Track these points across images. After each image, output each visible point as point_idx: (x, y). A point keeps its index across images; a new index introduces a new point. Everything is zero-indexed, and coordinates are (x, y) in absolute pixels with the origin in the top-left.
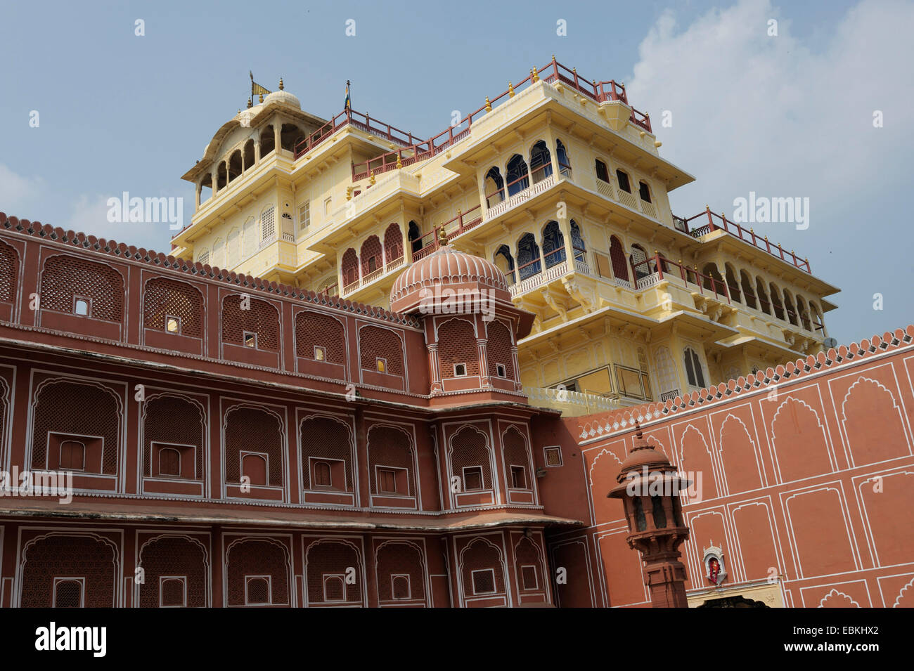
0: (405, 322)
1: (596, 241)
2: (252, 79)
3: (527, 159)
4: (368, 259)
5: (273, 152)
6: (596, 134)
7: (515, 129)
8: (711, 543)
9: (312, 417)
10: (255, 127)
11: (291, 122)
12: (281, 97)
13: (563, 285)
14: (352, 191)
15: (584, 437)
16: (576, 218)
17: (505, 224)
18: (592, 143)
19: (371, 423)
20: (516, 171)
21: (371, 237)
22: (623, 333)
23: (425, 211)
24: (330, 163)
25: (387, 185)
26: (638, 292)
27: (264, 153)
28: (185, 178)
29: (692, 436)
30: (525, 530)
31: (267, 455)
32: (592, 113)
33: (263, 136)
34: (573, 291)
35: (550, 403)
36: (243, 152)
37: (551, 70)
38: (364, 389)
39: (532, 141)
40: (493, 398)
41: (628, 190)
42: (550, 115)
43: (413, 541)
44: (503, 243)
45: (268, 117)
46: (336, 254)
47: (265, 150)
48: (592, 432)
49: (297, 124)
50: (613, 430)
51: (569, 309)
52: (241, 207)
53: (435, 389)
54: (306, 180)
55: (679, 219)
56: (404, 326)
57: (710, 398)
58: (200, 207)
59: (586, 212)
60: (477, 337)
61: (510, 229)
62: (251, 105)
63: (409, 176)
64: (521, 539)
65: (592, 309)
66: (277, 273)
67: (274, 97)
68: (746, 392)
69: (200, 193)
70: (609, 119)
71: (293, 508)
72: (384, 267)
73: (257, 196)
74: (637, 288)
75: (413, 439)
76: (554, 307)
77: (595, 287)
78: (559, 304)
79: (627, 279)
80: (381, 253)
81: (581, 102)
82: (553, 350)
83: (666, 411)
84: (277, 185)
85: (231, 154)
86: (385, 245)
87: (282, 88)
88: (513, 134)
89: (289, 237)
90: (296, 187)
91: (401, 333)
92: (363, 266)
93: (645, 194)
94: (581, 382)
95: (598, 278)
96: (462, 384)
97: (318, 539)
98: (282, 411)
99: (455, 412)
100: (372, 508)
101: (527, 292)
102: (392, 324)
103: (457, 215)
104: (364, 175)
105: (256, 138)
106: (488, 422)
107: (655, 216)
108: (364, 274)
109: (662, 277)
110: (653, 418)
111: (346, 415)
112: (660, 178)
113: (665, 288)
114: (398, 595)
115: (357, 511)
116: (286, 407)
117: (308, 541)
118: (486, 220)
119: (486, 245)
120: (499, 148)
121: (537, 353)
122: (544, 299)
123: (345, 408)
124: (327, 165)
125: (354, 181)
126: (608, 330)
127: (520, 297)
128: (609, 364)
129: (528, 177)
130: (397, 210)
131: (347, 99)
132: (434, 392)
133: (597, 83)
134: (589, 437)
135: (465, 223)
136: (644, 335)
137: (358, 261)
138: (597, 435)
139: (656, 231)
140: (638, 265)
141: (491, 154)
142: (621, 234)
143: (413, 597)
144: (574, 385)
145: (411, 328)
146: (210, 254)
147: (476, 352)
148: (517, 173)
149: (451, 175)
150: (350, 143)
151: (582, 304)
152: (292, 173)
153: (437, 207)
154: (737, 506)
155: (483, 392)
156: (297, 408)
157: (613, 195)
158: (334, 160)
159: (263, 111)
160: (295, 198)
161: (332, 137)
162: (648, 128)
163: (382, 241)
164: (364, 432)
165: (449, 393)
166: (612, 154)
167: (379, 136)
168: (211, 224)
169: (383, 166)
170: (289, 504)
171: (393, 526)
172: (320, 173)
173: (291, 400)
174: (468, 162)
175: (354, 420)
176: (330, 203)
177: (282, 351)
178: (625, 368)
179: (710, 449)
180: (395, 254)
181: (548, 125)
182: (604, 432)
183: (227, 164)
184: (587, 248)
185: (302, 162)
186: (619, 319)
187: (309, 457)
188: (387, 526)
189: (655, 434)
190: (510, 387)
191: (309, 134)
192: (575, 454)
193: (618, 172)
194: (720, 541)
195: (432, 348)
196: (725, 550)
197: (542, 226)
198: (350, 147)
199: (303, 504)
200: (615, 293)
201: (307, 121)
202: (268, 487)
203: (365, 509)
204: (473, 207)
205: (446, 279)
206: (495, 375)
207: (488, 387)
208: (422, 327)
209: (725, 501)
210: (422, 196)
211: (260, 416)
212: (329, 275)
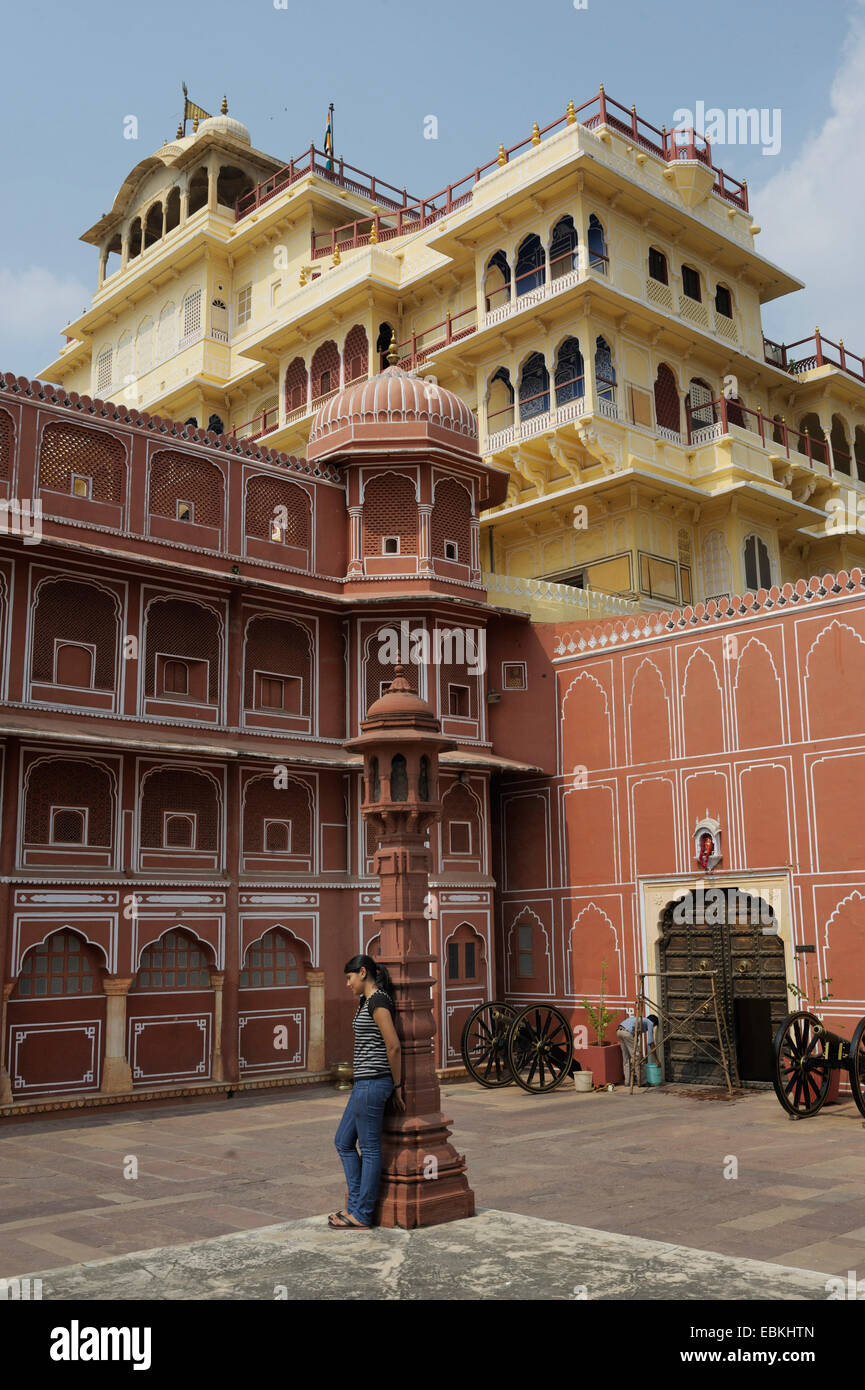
0: (318, 474)
1: (637, 371)
2: (186, 95)
3: (546, 242)
4: (321, 374)
5: (206, 207)
6: (653, 209)
7: (532, 195)
8: (707, 813)
9: (165, 599)
10: (184, 168)
11: (234, 163)
12: (221, 125)
13: (577, 432)
14: (308, 273)
15: (561, 653)
16: (607, 334)
17: (506, 337)
18: (646, 224)
19: (252, 611)
20: (533, 259)
21: (327, 342)
22: (657, 508)
23: (405, 309)
24: (282, 230)
25: (355, 267)
26: (690, 450)
27: (193, 208)
28: (85, 238)
29: (701, 664)
30: (461, 774)
31: (95, 646)
32: (652, 180)
33: (193, 184)
34: (589, 442)
35: (532, 601)
36: (164, 205)
37: (596, 109)
38: (247, 564)
39: (554, 216)
40: (432, 588)
41: (697, 297)
42: (583, 177)
43: (299, 776)
44: (501, 365)
45: (201, 155)
46: (278, 365)
47: (195, 204)
48: (572, 647)
49: (242, 167)
50: (599, 646)
51: (586, 467)
52: (158, 287)
53: (353, 569)
54: (249, 253)
55: (774, 345)
56: (316, 479)
57: (730, 613)
58: (105, 283)
59: (622, 327)
60: (419, 500)
61: (513, 345)
62: (181, 135)
63: (386, 255)
64: (453, 785)
65: (614, 470)
66: (199, 386)
67: (211, 125)
68: (779, 608)
69: (105, 262)
70: (679, 188)
71: (126, 721)
72: (340, 388)
73: (180, 272)
74: (690, 443)
75: (314, 636)
76: (563, 462)
77: (624, 437)
78: (570, 458)
79: (677, 430)
80: (339, 367)
81: (637, 160)
82: (558, 524)
83: (671, 626)
84: (208, 257)
85: (148, 207)
86: (345, 356)
87: (225, 112)
88: (529, 204)
89: (220, 335)
90: (235, 262)
91: (310, 488)
92: (314, 384)
93: (724, 303)
94: (591, 572)
95: (631, 427)
96: (392, 565)
97: (160, 764)
98: (120, 589)
99: (372, 604)
100: (243, 727)
101: (528, 438)
102: (297, 474)
103: (444, 319)
104: (327, 251)
105: (184, 185)
106: (422, 622)
107: (734, 338)
108: (314, 396)
109: (726, 430)
110: (653, 634)
111: (217, 599)
112: (750, 280)
113: (728, 445)
114: (271, 846)
115: (221, 731)
116: (127, 583)
117: (145, 766)
118: (482, 328)
119: (478, 365)
120: (509, 222)
121: (537, 526)
122: (549, 450)
123: (216, 589)
124: (277, 232)
125: (313, 259)
126: (634, 502)
127: (517, 444)
128: (631, 551)
129: (544, 269)
130: (363, 305)
131: (329, 131)
132: (352, 573)
133: (667, 132)
134: (567, 653)
135: (455, 333)
136: (692, 513)
137: (306, 376)
138: (577, 650)
139: (731, 361)
140: (697, 409)
141: (497, 231)
142: (676, 363)
143: (294, 850)
144: (581, 576)
145: (326, 481)
146: (114, 352)
147: (416, 522)
148: (534, 262)
149: (441, 260)
150: (311, 201)
151: (603, 462)
152: (228, 241)
153: (422, 304)
154: (747, 766)
155: (418, 579)
156: (143, 586)
157: (671, 306)
158: (288, 225)
159: (196, 144)
160: (232, 278)
161: (287, 190)
162: (743, 204)
163: (341, 349)
164: (239, 623)
165: (371, 577)
166: (677, 242)
167: (358, 193)
168: (116, 310)
169: (354, 239)
170: (121, 715)
171: (265, 755)
172: (268, 243)
173: (136, 576)
174: (464, 242)
175: (227, 606)
176: (279, 288)
177: (128, 504)
178: (656, 558)
179: (722, 685)
180: (357, 370)
181: (579, 193)
182: (587, 648)
183: (143, 222)
184: (619, 380)
185: (246, 225)
186: (655, 488)
187: (157, 654)
188: (256, 754)
189: (653, 657)
190: (463, 574)
191: (259, 182)
192: (546, 675)
193: (685, 269)
194: (719, 811)
195: (354, 513)
196: (724, 825)
197: (557, 343)
198: (310, 206)
199: (142, 716)
200: (655, 449)
201: (257, 163)
202: (93, 690)
203: (232, 729)
204: (467, 308)
205: (383, 414)
206: (441, 556)
207: (427, 573)
208: (343, 482)
209: (732, 758)
210: (400, 288)
211: (87, 593)
212: (268, 395)
